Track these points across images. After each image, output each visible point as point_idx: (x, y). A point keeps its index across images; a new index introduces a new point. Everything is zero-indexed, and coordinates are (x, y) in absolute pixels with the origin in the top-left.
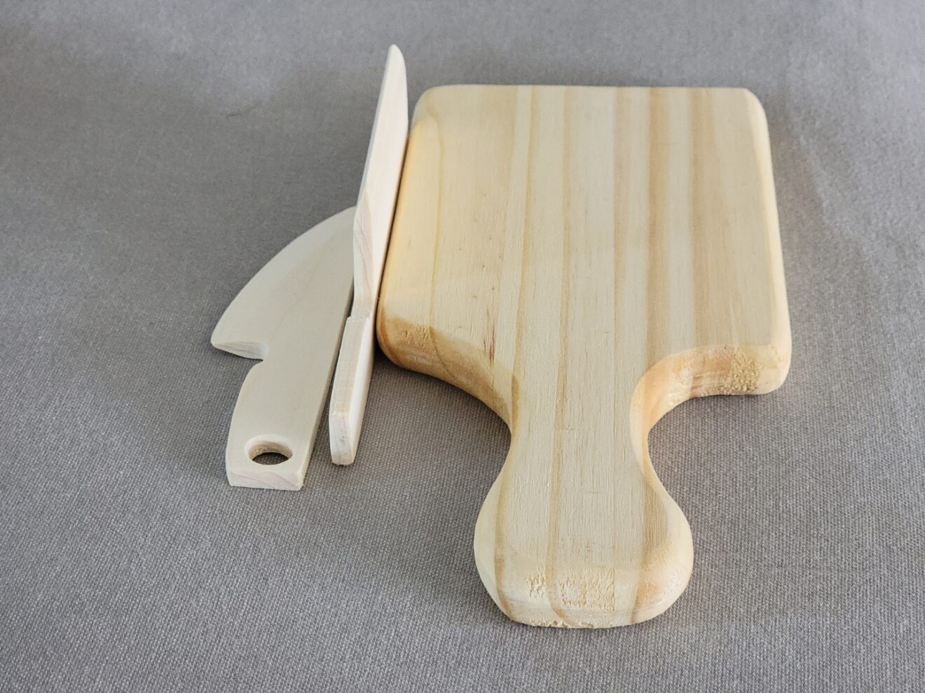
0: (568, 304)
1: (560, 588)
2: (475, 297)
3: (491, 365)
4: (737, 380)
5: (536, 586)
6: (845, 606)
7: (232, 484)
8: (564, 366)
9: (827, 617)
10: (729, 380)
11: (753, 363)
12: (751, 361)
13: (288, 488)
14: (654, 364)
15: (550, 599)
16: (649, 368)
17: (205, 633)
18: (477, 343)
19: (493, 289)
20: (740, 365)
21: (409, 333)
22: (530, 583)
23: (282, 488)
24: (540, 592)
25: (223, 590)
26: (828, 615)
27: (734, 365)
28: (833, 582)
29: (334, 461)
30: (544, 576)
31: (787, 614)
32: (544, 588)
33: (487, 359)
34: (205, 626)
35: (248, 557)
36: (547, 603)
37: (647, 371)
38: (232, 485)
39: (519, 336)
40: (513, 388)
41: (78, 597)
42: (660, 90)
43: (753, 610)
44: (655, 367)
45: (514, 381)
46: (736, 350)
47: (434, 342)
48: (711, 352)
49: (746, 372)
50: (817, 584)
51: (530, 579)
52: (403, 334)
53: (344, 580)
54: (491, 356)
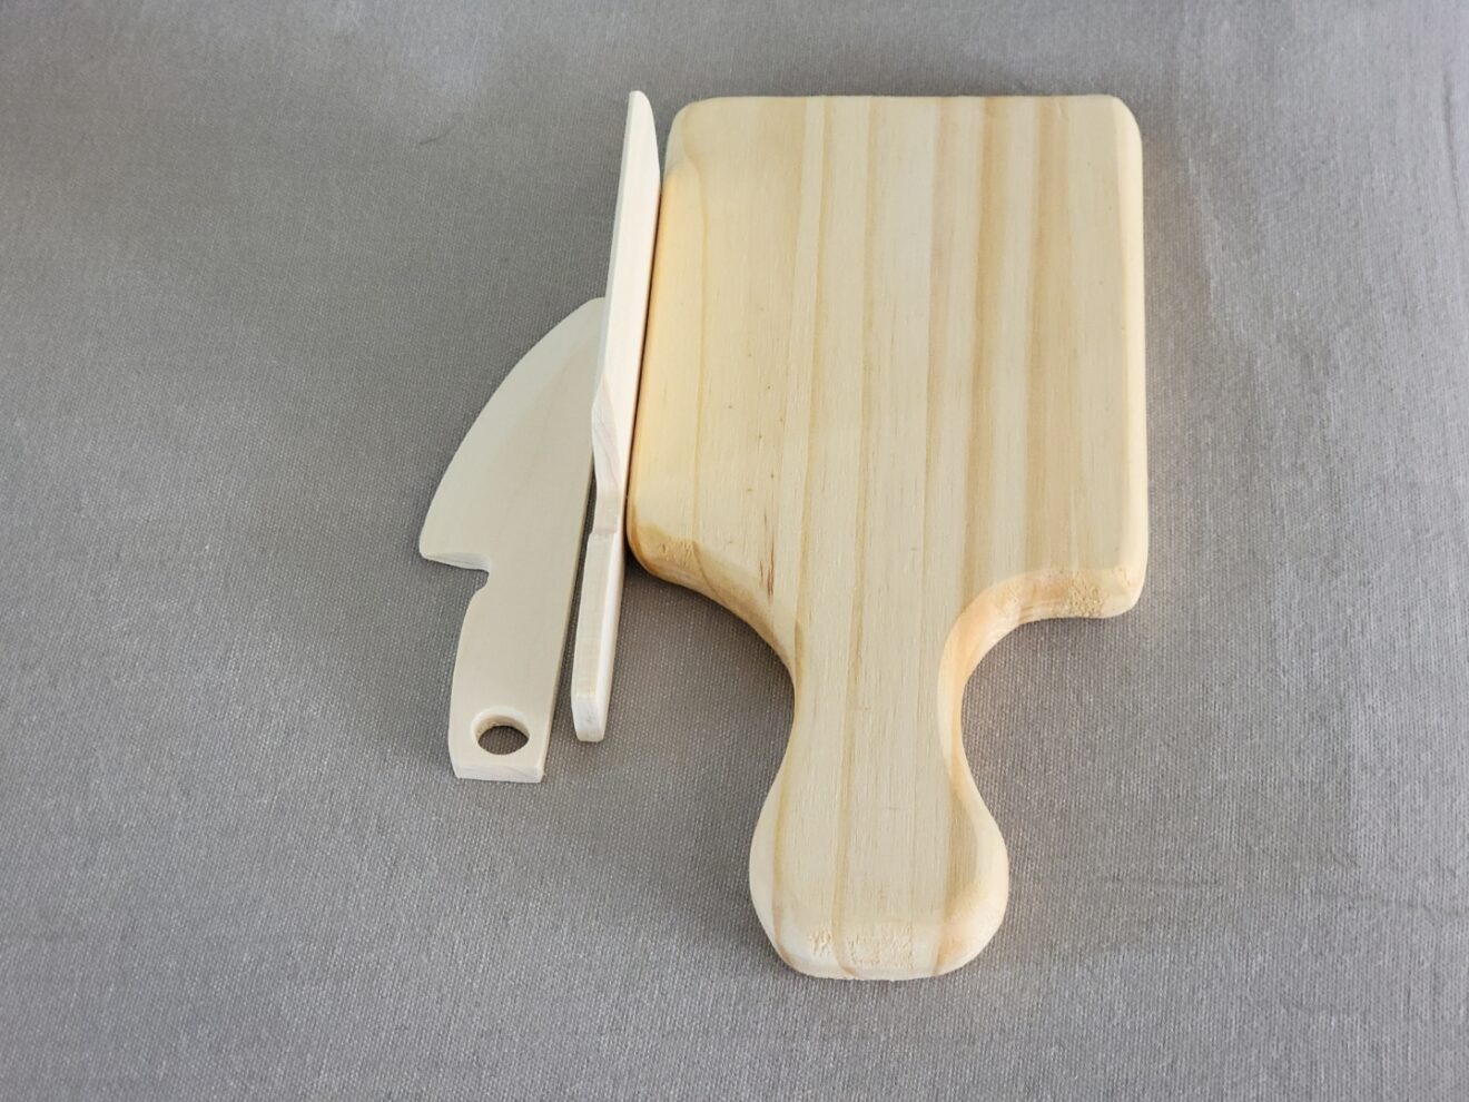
0: (866, 501)
1: (848, 946)
2: (750, 490)
3: (770, 603)
4: (1077, 608)
5: (821, 945)
6: (1189, 937)
7: (458, 775)
8: (859, 607)
9: (1166, 953)
10: (1067, 607)
11: (1096, 591)
12: (1093, 588)
13: (525, 781)
14: (971, 601)
15: (838, 958)
16: (965, 607)
17: (441, 1000)
18: (752, 569)
19: (772, 476)
20: (1079, 592)
21: (667, 548)
22: (813, 941)
23: (519, 781)
24: (826, 950)
25: (457, 935)
26: (1168, 950)
27: (1072, 592)
28: (1178, 901)
29: (580, 737)
30: (830, 933)
31: (1119, 950)
32: (830, 947)
33: (764, 593)
34: (439, 991)
35: (484, 887)
36: (834, 962)
37: (961, 612)
38: (458, 777)
39: (804, 555)
40: (796, 639)
41: (289, 955)
42: (1001, 101)
43: (1079, 946)
44: (973, 605)
45: (797, 629)
46: (1074, 575)
47: (699, 562)
48: (1043, 577)
49: (1088, 600)
50: (1158, 906)
51: (814, 936)
52: (661, 549)
53: (598, 915)
54: (770, 589)
